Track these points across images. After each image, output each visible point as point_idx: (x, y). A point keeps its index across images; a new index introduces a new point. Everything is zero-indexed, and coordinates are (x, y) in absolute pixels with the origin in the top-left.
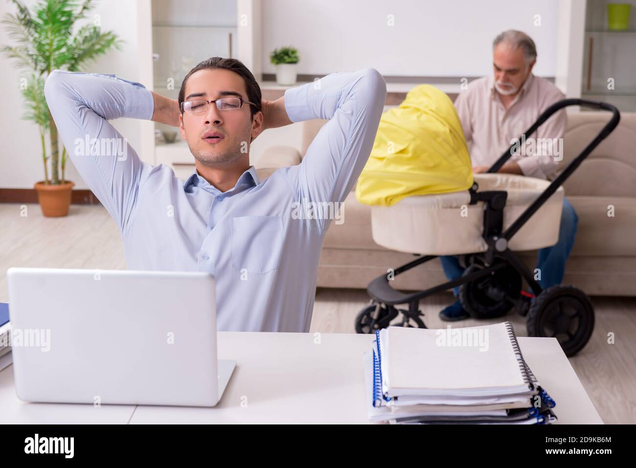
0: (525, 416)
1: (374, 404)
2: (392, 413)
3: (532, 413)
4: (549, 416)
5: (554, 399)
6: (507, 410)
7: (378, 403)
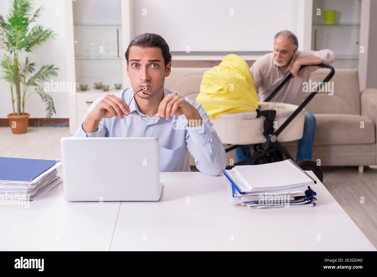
0: (303, 200)
1: (233, 196)
2: (242, 200)
3: (306, 198)
4: (313, 199)
5: (316, 192)
6: (294, 197)
7: (235, 195)
